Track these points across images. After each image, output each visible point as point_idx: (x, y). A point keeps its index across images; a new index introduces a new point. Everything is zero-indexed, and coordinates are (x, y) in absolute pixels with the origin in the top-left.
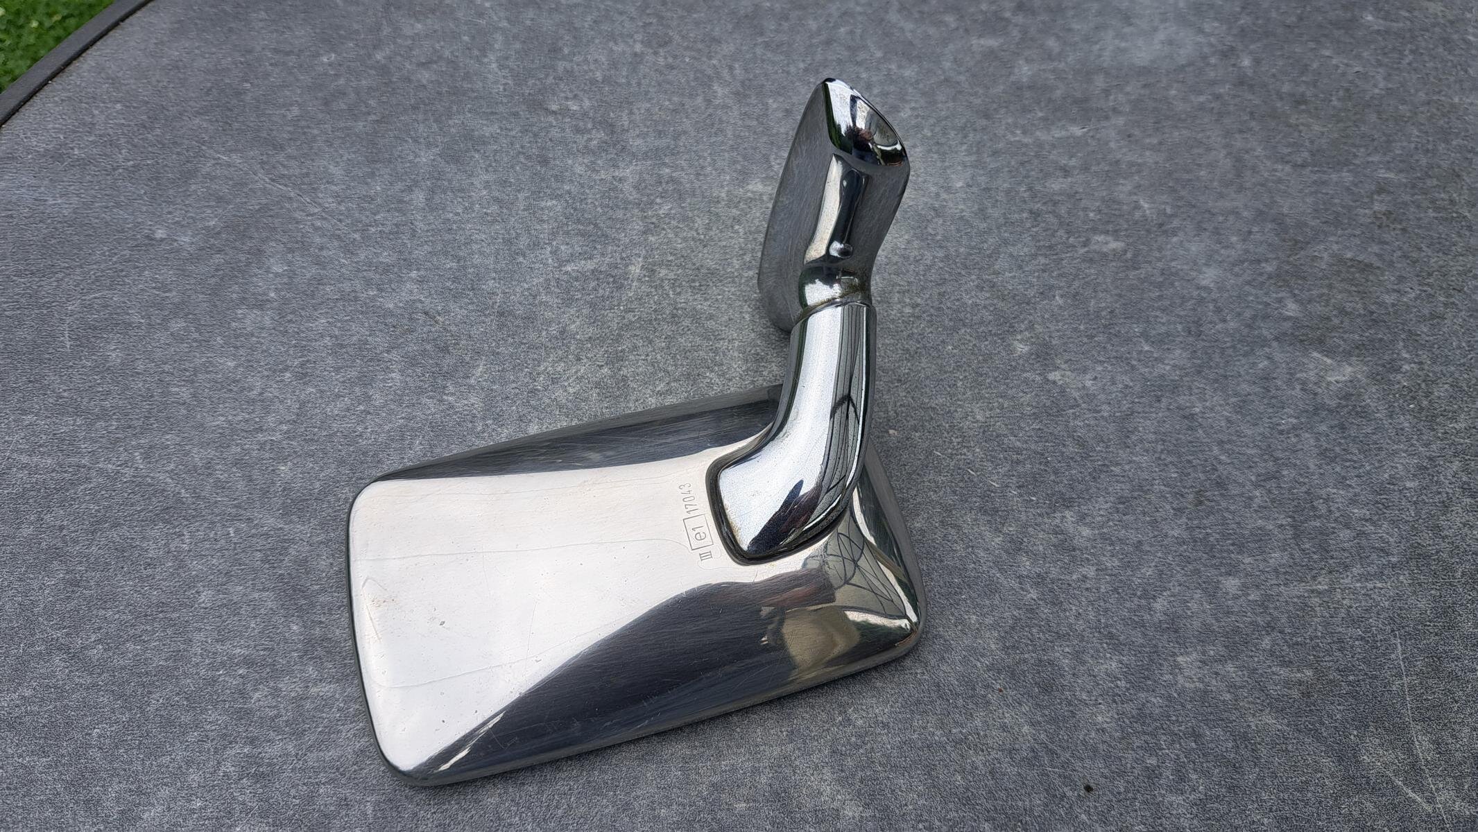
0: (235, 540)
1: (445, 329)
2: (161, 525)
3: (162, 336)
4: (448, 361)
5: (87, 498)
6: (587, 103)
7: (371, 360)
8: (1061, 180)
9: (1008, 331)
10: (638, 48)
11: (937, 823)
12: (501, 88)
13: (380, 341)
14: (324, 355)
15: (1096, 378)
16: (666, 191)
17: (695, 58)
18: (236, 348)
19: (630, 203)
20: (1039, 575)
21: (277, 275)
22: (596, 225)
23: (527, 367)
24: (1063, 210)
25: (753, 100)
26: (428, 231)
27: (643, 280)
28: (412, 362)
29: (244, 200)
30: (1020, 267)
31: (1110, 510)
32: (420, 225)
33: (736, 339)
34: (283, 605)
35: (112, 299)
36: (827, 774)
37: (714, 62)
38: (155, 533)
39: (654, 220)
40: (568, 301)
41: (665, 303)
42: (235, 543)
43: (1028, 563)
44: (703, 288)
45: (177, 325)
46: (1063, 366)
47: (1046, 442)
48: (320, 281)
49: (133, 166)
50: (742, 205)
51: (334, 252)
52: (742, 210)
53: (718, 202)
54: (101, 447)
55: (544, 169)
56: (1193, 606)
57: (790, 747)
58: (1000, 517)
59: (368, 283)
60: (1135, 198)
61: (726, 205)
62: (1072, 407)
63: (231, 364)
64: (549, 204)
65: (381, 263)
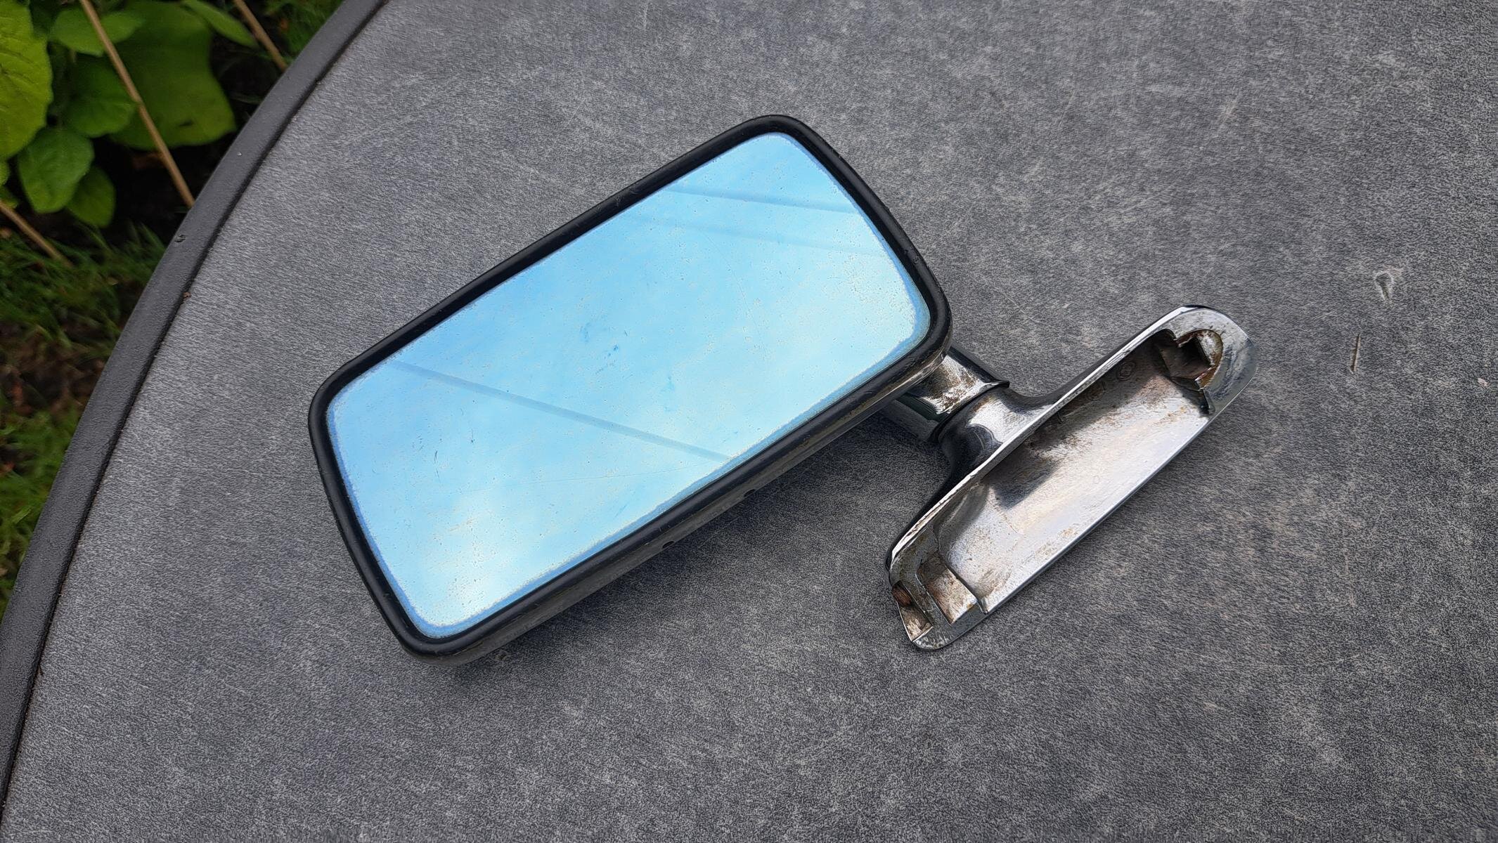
1: (1008, 116)
3: (732, 41)
4: (1005, 151)
7: (927, 126)
11: (1422, 807)
13: (940, 108)
14: (882, 106)
16: (1281, 35)
18: (800, 74)
19: (1237, 37)
21: (852, 11)
22: (1194, 51)
23: (1084, 181)
27: (1232, 124)
28: (969, 140)
33: (1322, 221)
36: (1313, 710)
39: (1260, 63)
40: (1145, 124)
41: (1251, 157)
44: (1299, 153)
45: (749, 34)
48: (893, 30)
50: (1365, 75)
52: (1365, 80)
53: (1339, 63)
54: (658, 133)
57: (1279, 668)
59: (941, 45)
61: (1347, 69)
63: (792, 89)
64: (1148, 13)
65: (958, 28)
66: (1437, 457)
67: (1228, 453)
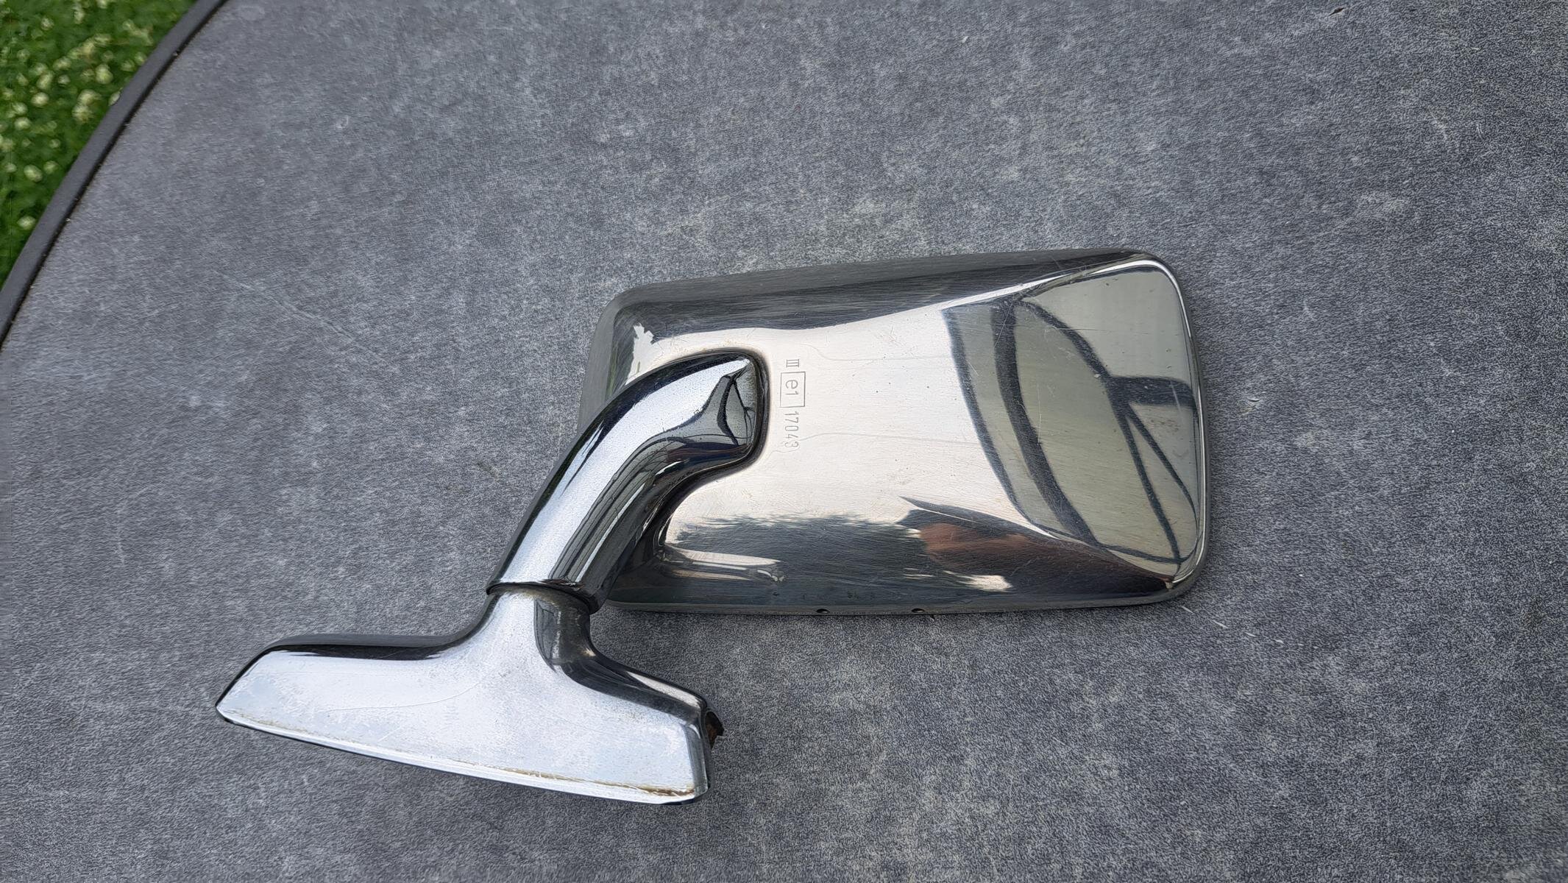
0: (310, 790)
1: (503, 483)
2: (235, 778)
3: (209, 535)
5: (162, 749)
6: (643, 123)
7: (426, 537)
8: (1306, 108)
9: (1232, 377)
10: (700, 22)
12: (539, 121)
13: (433, 510)
14: (376, 537)
15: (1370, 433)
16: (749, 238)
17: (773, 21)
18: (285, 540)
19: (706, 263)
20: (1291, 761)
21: (317, 436)
24: (1310, 162)
25: (853, 72)
26: (472, 349)
28: (471, 533)
29: (274, 340)
30: (1247, 268)
31: (1396, 648)
32: (463, 341)
34: (366, 869)
35: (156, 494)
37: (799, 21)
38: (230, 788)
42: (311, 794)
43: (1275, 744)
45: (224, 518)
46: (1319, 422)
47: (1296, 549)
48: (362, 437)
49: (159, 316)
50: (848, 240)
51: (373, 395)
53: (817, 240)
54: (167, 685)
55: (598, 232)
56: (1530, 789)
58: (1232, 675)
59: (414, 432)
60: (1423, 117)
61: (826, 243)
62: (1333, 487)
63: (282, 563)
65: (425, 402)
66: (1051, 682)
67: (833, 788)
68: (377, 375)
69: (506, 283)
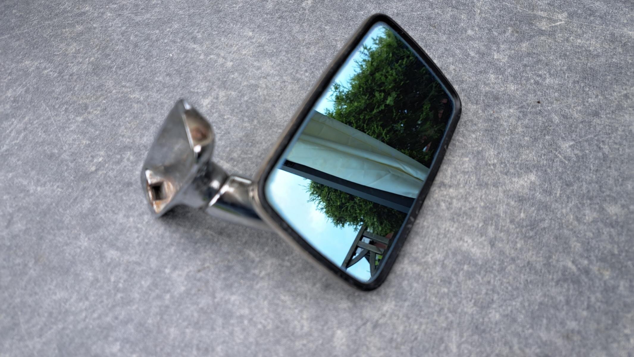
28: (229, 287)
30: (305, 32)
36: (515, 180)
44: (254, 142)
56: (475, 45)
68: (114, 306)
69: (122, 230)
